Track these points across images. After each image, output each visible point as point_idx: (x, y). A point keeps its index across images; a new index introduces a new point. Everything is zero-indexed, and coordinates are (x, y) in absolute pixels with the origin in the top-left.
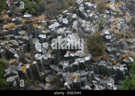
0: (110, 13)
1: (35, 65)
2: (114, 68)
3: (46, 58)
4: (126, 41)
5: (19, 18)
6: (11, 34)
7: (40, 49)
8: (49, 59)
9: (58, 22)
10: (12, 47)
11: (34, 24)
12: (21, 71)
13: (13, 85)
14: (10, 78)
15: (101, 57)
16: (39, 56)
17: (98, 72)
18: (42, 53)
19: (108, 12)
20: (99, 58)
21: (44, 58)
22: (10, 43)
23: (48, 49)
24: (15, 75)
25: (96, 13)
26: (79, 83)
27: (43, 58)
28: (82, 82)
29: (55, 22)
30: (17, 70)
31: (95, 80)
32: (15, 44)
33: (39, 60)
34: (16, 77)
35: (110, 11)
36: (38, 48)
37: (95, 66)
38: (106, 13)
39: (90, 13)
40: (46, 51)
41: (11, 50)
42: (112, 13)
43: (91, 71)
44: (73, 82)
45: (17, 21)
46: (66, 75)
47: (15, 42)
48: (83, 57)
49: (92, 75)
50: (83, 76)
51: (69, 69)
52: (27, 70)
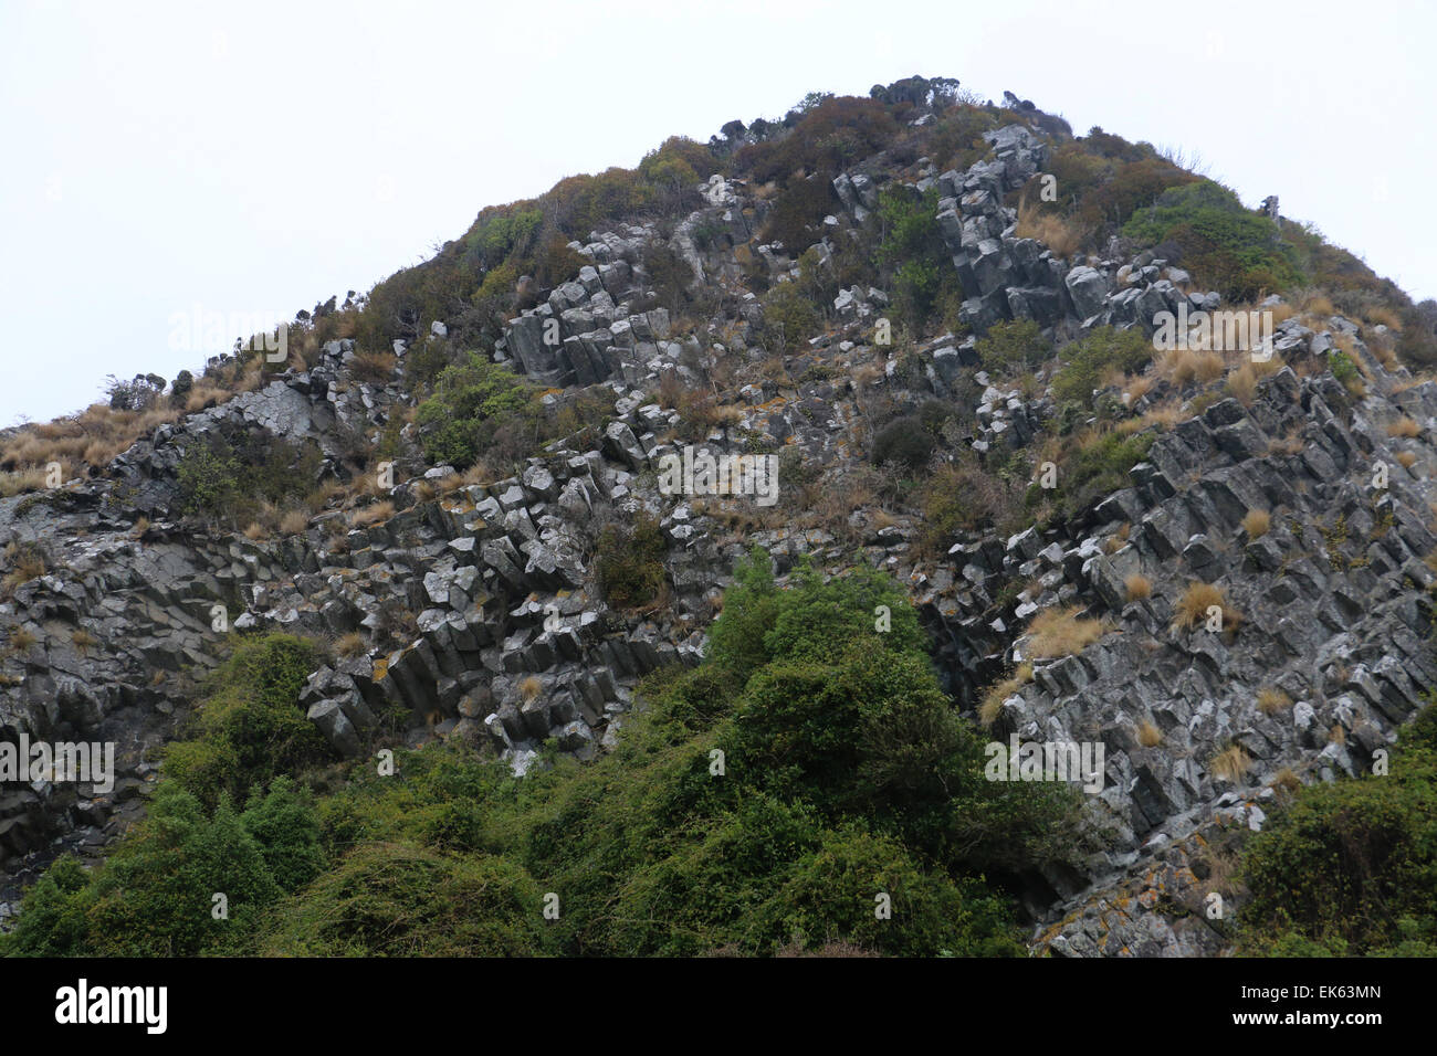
0: (725, 439)
1: (415, 651)
2: (681, 650)
3: (459, 625)
4: (742, 543)
5: (415, 484)
6: (377, 542)
7: (440, 593)
8: (471, 626)
9: (521, 484)
10: (368, 591)
11: (445, 499)
12: (363, 677)
13: (332, 730)
14: (325, 702)
15: (640, 609)
16: (434, 620)
17: (635, 670)
18: (446, 607)
19: (718, 437)
20: (630, 614)
21: (455, 625)
22: (365, 576)
23: (477, 591)
24: (343, 691)
25: (672, 443)
26: (539, 713)
27: (448, 627)
28: (554, 710)
29: (511, 488)
30: (352, 675)
31: (615, 699)
32: (377, 578)
33: (432, 632)
34: (344, 698)
35: (725, 432)
36: (435, 590)
37: (616, 645)
38: (712, 441)
39: (651, 443)
40: (465, 597)
41: (362, 602)
42: (732, 438)
43: (598, 664)
44: (518, 709)
45: (401, 493)
46: (508, 685)
47: (381, 573)
48: (575, 614)
49: (603, 681)
50: (562, 688)
51: (519, 660)
52: (392, 671)
